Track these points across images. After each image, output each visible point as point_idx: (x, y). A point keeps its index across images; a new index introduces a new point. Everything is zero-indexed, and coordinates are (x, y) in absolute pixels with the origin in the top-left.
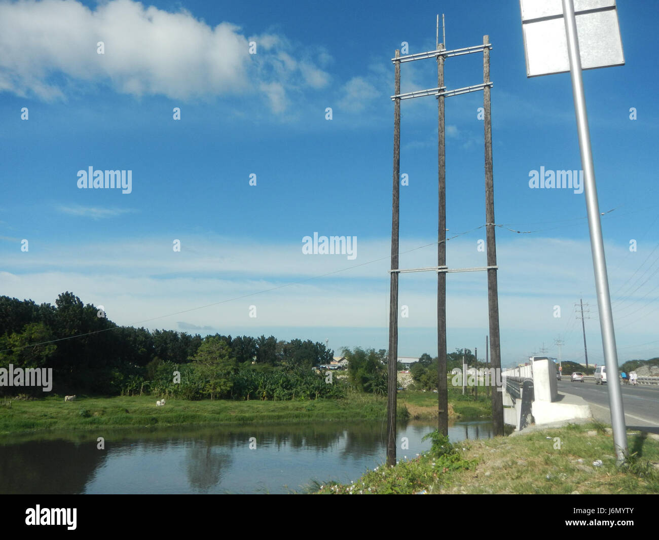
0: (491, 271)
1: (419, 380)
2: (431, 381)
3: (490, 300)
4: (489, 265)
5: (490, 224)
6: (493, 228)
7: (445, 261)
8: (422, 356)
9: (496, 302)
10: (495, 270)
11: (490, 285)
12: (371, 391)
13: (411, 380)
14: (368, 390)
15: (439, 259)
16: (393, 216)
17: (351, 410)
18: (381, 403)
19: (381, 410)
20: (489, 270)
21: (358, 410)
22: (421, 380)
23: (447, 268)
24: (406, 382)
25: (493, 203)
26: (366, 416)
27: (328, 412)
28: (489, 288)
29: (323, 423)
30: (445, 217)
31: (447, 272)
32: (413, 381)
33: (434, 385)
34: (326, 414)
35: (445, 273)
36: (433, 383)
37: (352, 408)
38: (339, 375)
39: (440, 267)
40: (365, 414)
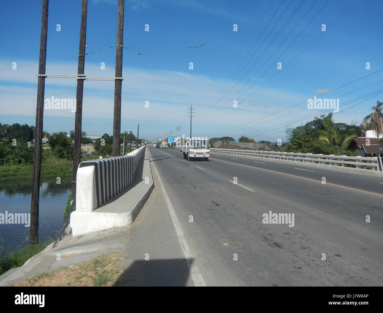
0: (118, 81)
1: (98, 149)
2: (105, 150)
3: (115, 102)
4: (116, 76)
5: (119, 46)
6: (121, 49)
7: (84, 71)
8: (104, 135)
9: (120, 104)
10: (121, 80)
11: (116, 91)
12: (64, 157)
13: (93, 149)
14: (62, 156)
15: (79, 69)
16: (42, 31)
17: (47, 170)
18: (68, 165)
19: (68, 169)
20: (116, 80)
21: (51, 170)
22: (99, 150)
23: (85, 77)
24: (90, 150)
25: (123, 30)
26: (57, 173)
27: (29, 172)
28: (115, 94)
29: (25, 179)
30: (85, 36)
31: (85, 79)
32: (94, 150)
33: (107, 152)
34: (28, 173)
35: (83, 80)
36: (106, 151)
37: (47, 169)
38: (45, 147)
39: (79, 75)
40: (57, 172)
